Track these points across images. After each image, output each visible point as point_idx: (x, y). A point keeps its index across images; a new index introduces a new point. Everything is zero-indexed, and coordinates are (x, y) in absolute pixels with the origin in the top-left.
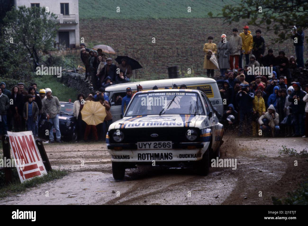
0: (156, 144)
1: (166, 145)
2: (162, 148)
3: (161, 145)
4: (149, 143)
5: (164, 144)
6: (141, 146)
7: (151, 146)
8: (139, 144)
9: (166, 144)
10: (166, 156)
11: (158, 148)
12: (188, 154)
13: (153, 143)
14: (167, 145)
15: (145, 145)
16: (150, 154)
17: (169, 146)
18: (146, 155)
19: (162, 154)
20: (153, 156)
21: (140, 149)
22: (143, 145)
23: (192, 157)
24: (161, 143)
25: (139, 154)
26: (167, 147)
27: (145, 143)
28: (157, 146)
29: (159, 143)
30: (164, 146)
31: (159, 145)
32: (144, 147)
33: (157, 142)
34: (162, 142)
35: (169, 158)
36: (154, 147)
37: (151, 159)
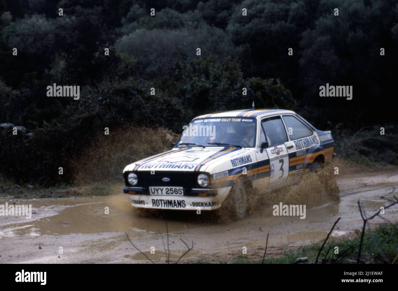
0: (167, 190)
1: (177, 192)
2: (174, 194)
3: (172, 191)
4: (161, 188)
5: (176, 190)
6: (153, 192)
7: (163, 192)
8: (152, 188)
9: (178, 190)
10: (180, 203)
11: (170, 194)
12: (201, 203)
13: (165, 188)
14: (179, 192)
15: (157, 190)
16: (164, 200)
17: (180, 192)
18: (160, 202)
19: (175, 201)
20: (166, 203)
21: (153, 194)
22: (155, 190)
23: (205, 206)
24: (172, 189)
25: (153, 200)
26: (178, 193)
27: (157, 188)
28: (169, 192)
29: (171, 189)
30: (176, 192)
31: (171, 190)
32: (156, 192)
33: (169, 188)
34: (174, 188)
35: (183, 205)
36: (167, 193)
37: (164, 206)
